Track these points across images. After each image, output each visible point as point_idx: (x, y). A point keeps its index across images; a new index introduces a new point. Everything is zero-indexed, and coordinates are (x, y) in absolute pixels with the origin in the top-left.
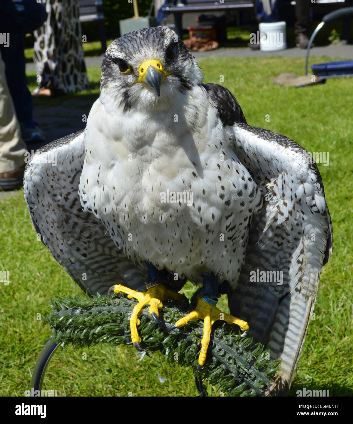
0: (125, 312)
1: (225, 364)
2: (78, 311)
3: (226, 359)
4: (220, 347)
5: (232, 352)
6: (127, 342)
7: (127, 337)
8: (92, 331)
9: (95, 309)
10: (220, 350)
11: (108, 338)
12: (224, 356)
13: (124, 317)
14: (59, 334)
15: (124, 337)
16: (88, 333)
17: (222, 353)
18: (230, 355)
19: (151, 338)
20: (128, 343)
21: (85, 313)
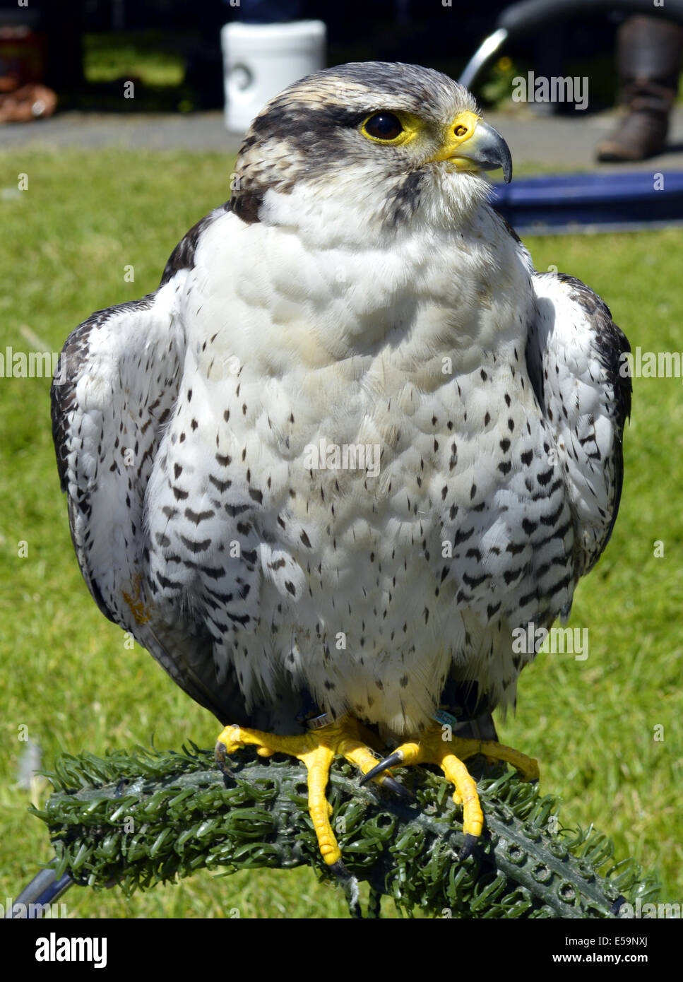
0: (280, 780)
1: (553, 905)
2: (137, 788)
3: (555, 890)
4: (539, 860)
5: (569, 875)
6: (285, 859)
7: (284, 845)
8: (185, 836)
9: (188, 779)
10: (540, 868)
11: (231, 852)
12: (548, 883)
13: (278, 793)
14: (80, 852)
15: (276, 846)
16: (171, 841)
17: (545, 875)
18: (565, 880)
19: (356, 844)
20: (286, 863)
21: (159, 790)
